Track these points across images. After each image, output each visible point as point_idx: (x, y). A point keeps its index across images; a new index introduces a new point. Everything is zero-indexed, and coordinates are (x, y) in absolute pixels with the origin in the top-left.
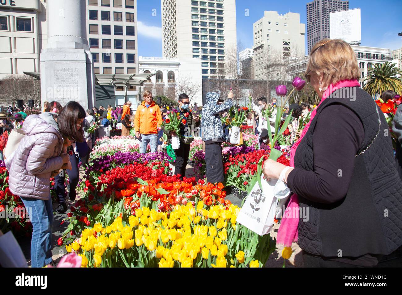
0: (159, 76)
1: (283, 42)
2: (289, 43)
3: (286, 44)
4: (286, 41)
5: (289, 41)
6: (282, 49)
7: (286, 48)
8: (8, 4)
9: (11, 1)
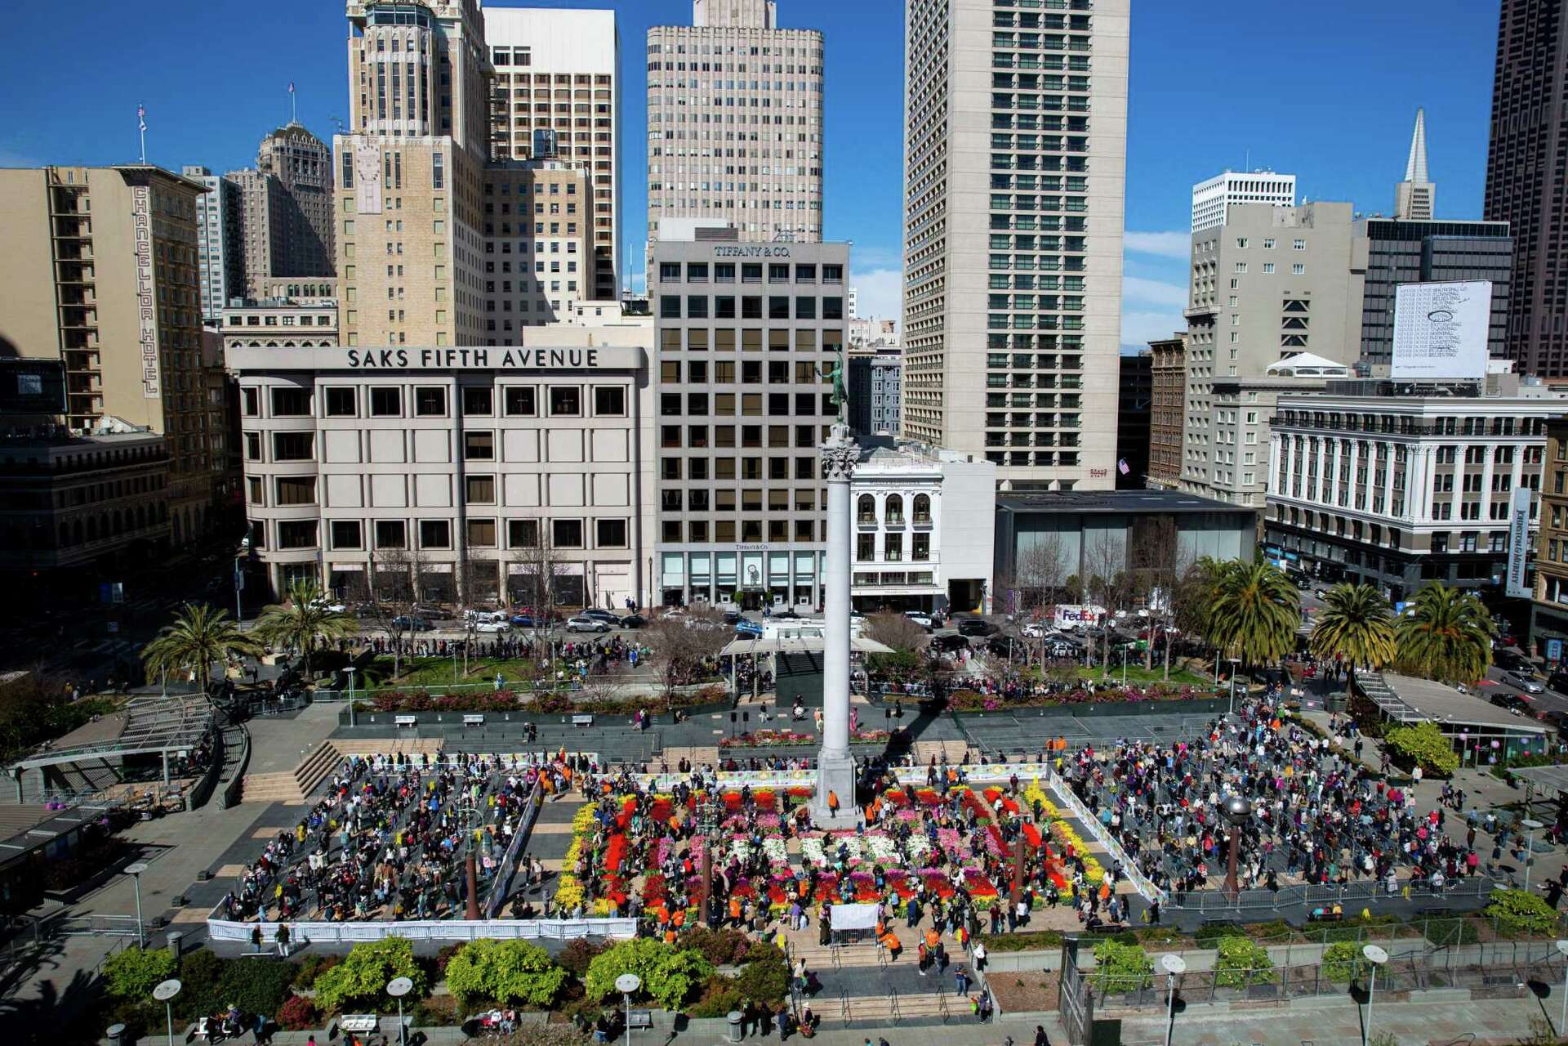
0: (894, 504)
1: (1286, 302)
2: (1307, 302)
3: (1296, 306)
4: (1293, 297)
5: (1306, 298)
6: (1280, 325)
7: (1295, 320)
8: (584, 365)
9: (590, 358)
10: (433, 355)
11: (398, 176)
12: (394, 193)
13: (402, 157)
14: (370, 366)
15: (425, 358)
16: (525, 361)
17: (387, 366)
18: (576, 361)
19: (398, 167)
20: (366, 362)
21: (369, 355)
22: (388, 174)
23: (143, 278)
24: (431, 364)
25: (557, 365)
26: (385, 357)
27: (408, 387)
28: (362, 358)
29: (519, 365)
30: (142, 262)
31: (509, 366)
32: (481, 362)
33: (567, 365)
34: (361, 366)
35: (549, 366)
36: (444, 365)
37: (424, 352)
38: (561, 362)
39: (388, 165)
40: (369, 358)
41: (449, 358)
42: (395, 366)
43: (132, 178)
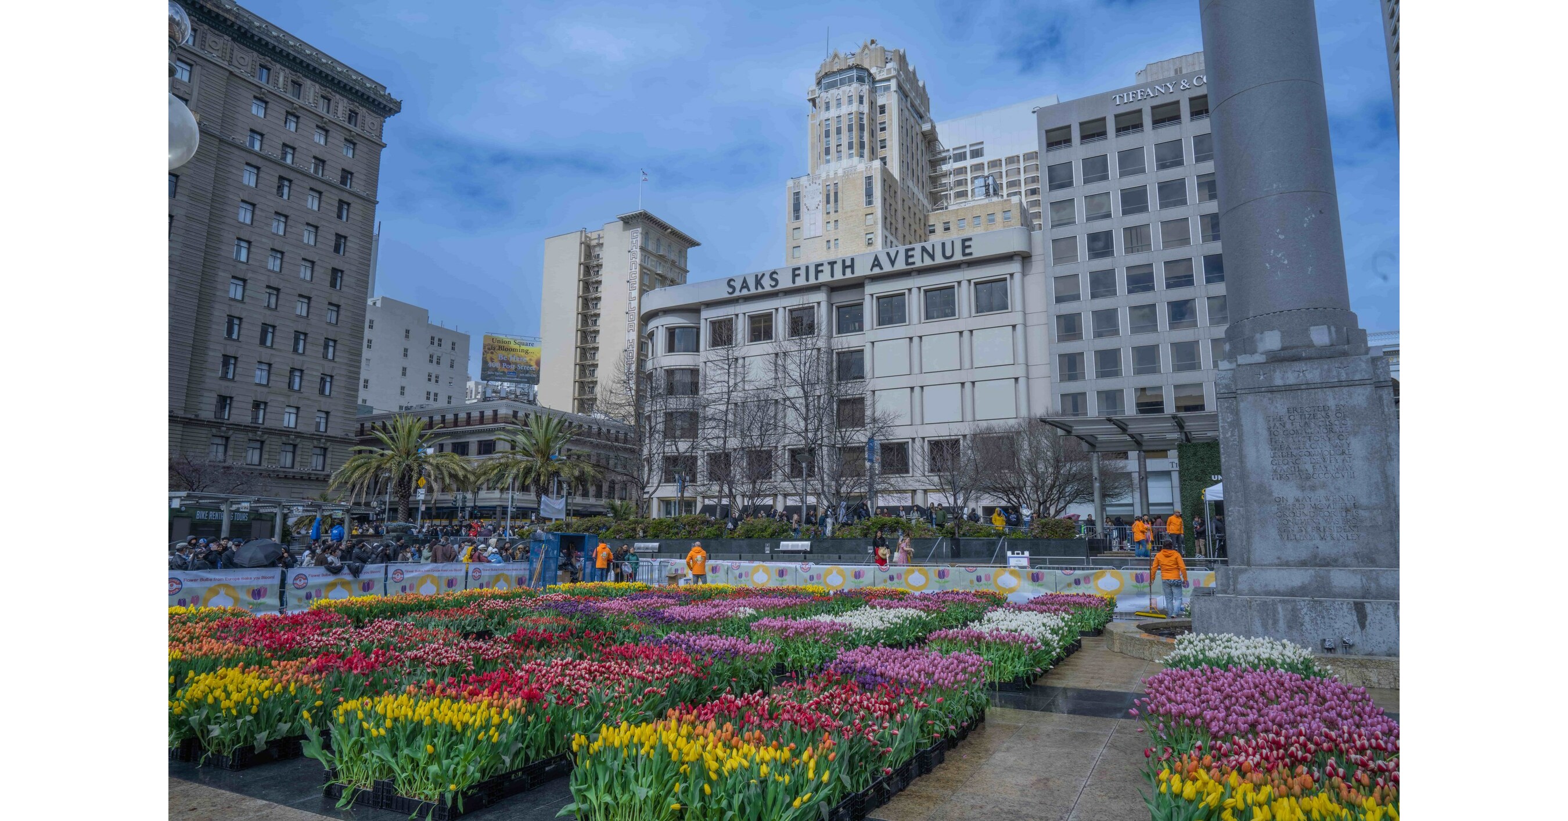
8: (958, 257)
9: (964, 247)
10: (802, 272)
11: (836, 201)
12: (833, 216)
13: (840, 185)
14: (745, 292)
15: (795, 276)
16: (893, 263)
17: (760, 290)
18: (948, 253)
19: (836, 194)
20: (742, 287)
21: (745, 281)
22: (828, 202)
23: (631, 299)
24: (801, 282)
25: (928, 262)
26: (758, 282)
27: (780, 309)
28: (738, 285)
29: (887, 268)
30: (632, 289)
31: (877, 271)
32: (848, 271)
33: (939, 260)
34: (737, 294)
35: (919, 264)
36: (812, 281)
37: (794, 270)
38: (932, 257)
39: (828, 196)
40: (745, 285)
41: (818, 272)
42: (768, 289)
43: (628, 221)
